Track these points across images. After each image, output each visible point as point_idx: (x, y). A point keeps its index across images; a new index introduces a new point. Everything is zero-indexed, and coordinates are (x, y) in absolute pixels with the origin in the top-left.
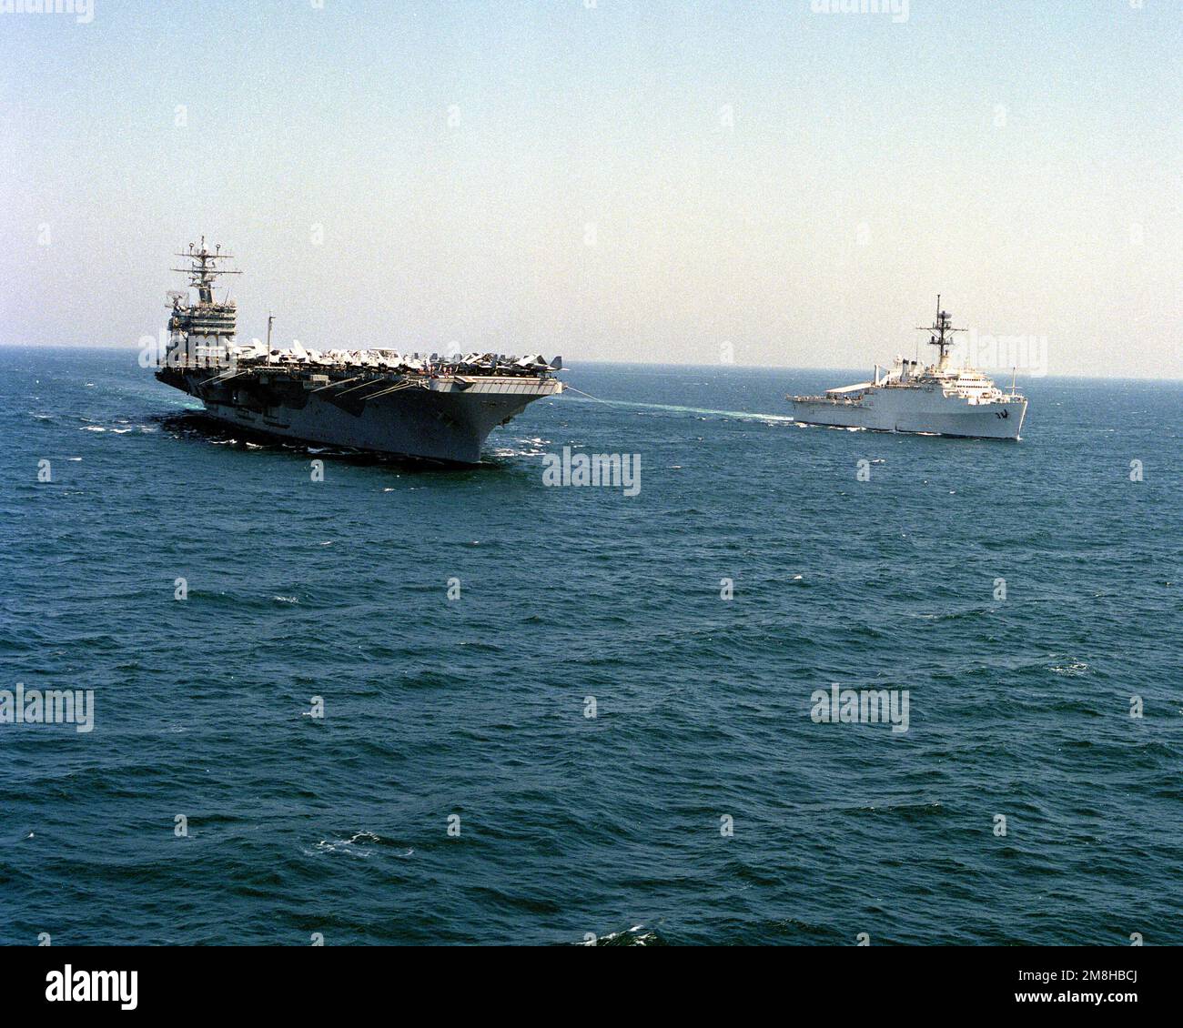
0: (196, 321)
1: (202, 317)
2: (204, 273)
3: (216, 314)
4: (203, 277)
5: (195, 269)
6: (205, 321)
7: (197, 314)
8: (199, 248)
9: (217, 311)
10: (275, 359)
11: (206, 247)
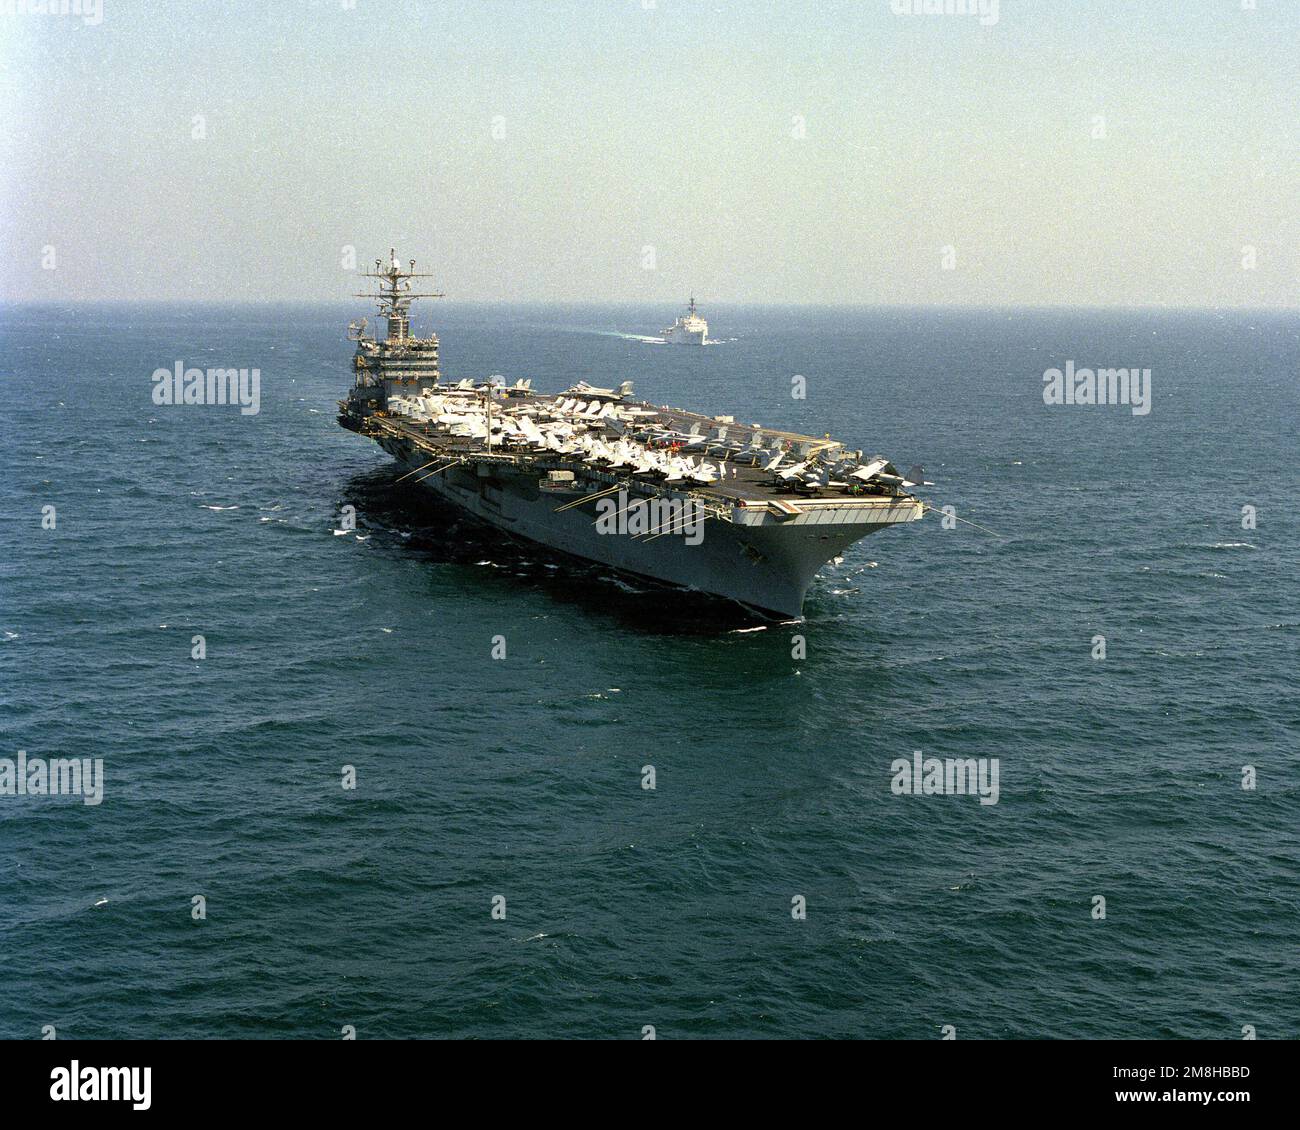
0: (387, 364)
1: (394, 358)
2: (395, 298)
3: (414, 353)
4: (394, 304)
5: (384, 293)
6: (399, 363)
7: (388, 354)
8: (387, 264)
9: (414, 349)
10: (497, 440)
11: (397, 264)
